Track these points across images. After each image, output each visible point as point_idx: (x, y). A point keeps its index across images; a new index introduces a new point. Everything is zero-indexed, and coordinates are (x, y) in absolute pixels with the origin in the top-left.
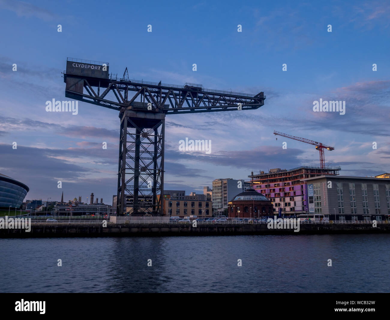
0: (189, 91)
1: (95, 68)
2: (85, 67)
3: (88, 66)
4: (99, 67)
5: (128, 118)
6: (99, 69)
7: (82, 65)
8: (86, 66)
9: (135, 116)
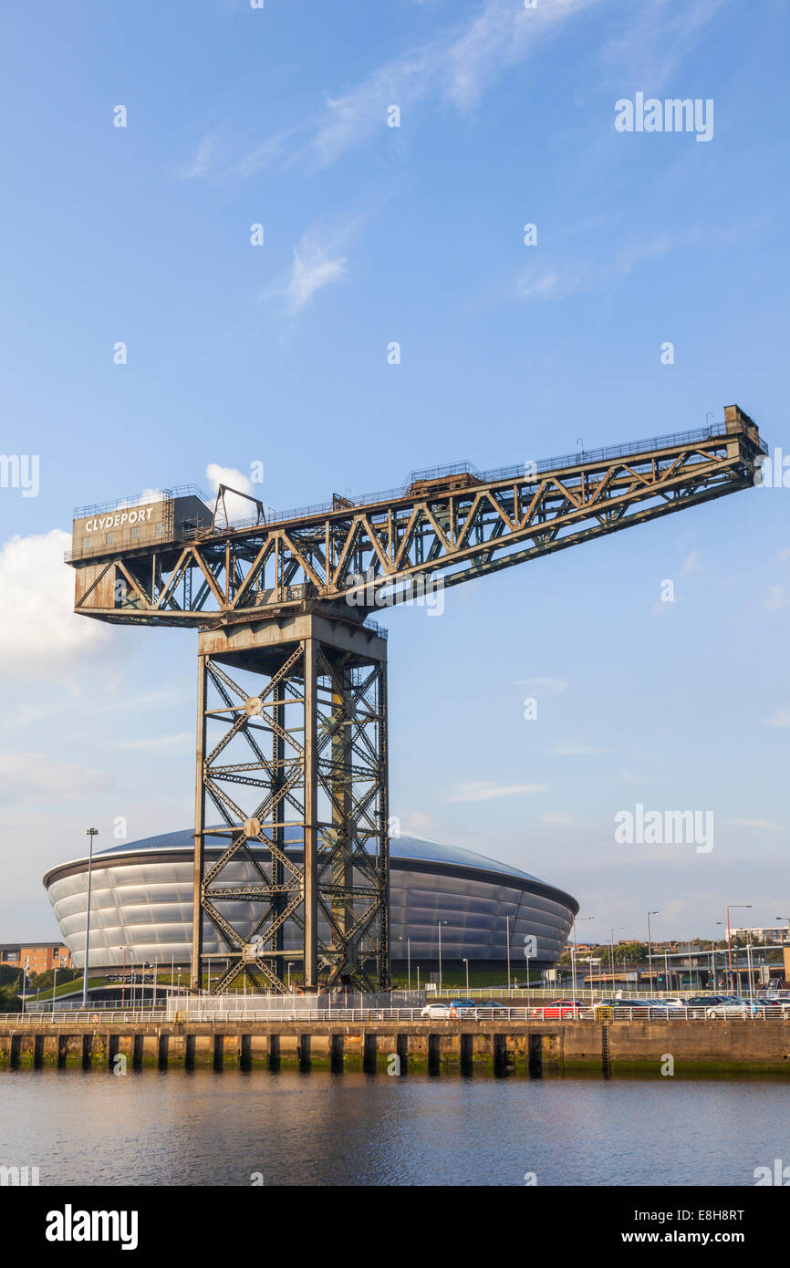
0: (420, 500)
1: (140, 516)
2: (116, 524)
3: (123, 515)
4: (149, 510)
5: (207, 657)
6: (149, 517)
7: (108, 518)
8: (116, 520)
9: (225, 649)
